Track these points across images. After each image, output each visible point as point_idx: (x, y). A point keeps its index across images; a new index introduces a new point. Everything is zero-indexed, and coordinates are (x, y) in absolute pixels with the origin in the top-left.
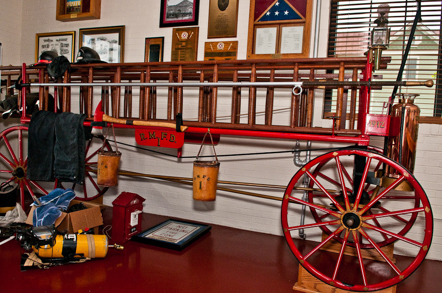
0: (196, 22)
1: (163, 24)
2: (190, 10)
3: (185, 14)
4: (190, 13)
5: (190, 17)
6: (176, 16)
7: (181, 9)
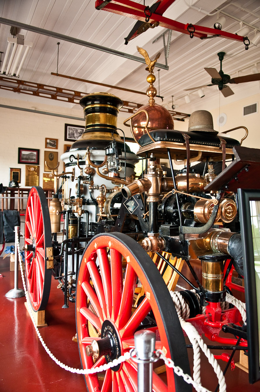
0: (38, 163)
1: (20, 162)
2: (35, 157)
3: (32, 159)
4: (35, 159)
5: (35, 161)
6: (27, 159)
7: (30, 156)
